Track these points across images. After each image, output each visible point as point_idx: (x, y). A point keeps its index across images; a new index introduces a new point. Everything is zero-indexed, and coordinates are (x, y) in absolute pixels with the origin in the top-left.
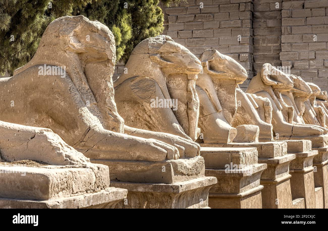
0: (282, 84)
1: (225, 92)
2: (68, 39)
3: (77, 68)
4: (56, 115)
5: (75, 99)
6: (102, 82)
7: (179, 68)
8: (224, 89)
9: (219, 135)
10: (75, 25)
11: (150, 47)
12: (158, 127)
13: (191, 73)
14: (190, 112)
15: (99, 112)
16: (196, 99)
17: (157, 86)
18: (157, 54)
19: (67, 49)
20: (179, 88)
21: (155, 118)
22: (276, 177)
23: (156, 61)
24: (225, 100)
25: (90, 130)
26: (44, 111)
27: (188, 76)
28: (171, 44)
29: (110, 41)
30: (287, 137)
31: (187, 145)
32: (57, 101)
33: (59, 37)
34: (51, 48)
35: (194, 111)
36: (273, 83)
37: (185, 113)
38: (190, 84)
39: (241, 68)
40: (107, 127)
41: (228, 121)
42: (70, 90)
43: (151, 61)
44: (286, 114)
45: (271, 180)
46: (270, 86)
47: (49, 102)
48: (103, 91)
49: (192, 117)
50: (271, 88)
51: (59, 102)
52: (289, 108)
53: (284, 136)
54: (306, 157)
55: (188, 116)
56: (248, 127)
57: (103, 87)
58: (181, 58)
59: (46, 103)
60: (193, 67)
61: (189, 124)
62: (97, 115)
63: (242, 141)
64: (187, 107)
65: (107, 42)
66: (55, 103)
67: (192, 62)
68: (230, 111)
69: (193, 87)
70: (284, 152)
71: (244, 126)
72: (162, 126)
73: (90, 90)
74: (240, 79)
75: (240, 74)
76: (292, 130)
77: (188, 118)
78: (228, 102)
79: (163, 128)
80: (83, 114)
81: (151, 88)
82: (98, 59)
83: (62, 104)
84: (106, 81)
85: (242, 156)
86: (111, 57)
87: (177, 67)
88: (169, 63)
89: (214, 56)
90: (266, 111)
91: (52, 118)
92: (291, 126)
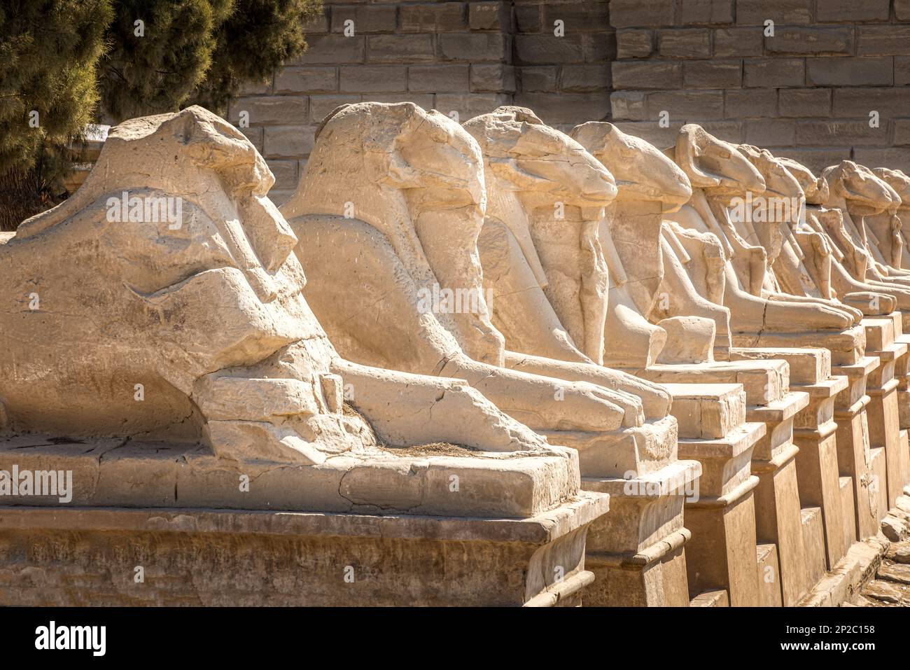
0: (734, 184)
1: (633, 234)
2: (385, 159)
3: (404, 223)
4: (365, 330)
5: (408, 294)
6: (459, 255)
7: (560, 192)
8: (629, 226)
9: (625, 346)
10: (397, 124)
11: (489, 140)
12: (517, 336)
13: (592, 204)
14: (587, 299)
15: (452, 321)
16: (601, 268)
17: (511, 238)
18: (508, 158)
19: (382, 180)
20: (559, 240)
21: (509, 316)
22: (773, 454)
23: (507, 175)
24: (634, 254)
25: (446, 363)
26: (332, 322)
27: (583, 212)
28: (542, 134)
29: (475, 162)
30: (750, 333)
31: (646, 391)
32: (367, 299)
33: (364, 153)
34: (343, 179)
35: (598, 298)
36: (709, 183)
37: (575, 300)
38: (587, 232)
39: (677, 173)
40: (472, 355)
41: (641, 308)
42: (395, 274)
43: (495, 176)
44: (744, 269)
45: (761, 460)
46: (701, 191)
47: (346, 301)
48: (460, 274)
49: (593, 313)
50: (702, 194)
51: (373, 301)
52: (752, 252)
53: (741, 333)
54: (826, 398)
55: (582, 310)
56: (688, 322)
57: (461, 265)
58: (566, 167)
59: (340, 302)
60: (597, 191)
61: (585, 330)
62: (451, 328)
63: (677, 360)
64: (579, 287)
65: (470, 164)
66: (362, 303)
67: (595, 178)
68: (646, 282)
69: (593, 238)
70: (783, 388)
71: (677, 321)
72: (528, 335)
73: (431, 273)
74: (673, 200)
75: (675, 188)
76: (764, 316)
77: (583, 315)
78: (640, 258)
79: (531, 341)
80: (428, 328)
81: (497, 243)
82: (450, 202)
83: (380, 305)
84: (467, 251)
85: (724, 408)
86: (480, 200)
87: (555, 189)
88: (538, 180)
89: (607, 141)
90: (710, 271)
91: (354, 337)
92: (760, 304)
